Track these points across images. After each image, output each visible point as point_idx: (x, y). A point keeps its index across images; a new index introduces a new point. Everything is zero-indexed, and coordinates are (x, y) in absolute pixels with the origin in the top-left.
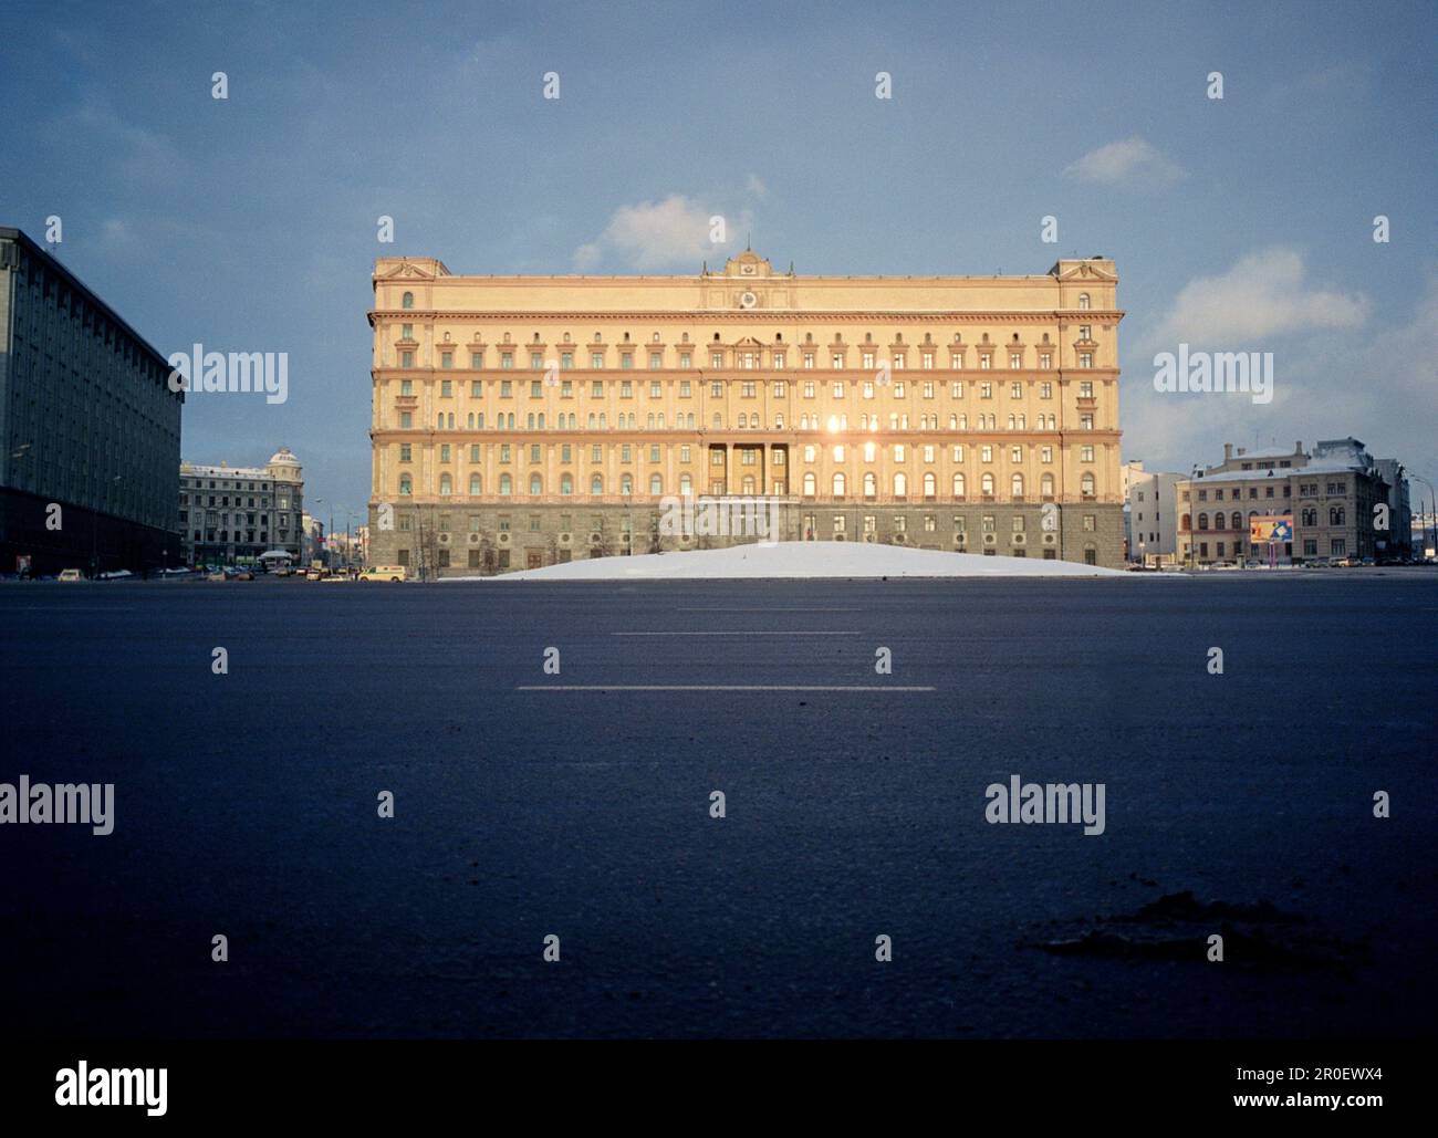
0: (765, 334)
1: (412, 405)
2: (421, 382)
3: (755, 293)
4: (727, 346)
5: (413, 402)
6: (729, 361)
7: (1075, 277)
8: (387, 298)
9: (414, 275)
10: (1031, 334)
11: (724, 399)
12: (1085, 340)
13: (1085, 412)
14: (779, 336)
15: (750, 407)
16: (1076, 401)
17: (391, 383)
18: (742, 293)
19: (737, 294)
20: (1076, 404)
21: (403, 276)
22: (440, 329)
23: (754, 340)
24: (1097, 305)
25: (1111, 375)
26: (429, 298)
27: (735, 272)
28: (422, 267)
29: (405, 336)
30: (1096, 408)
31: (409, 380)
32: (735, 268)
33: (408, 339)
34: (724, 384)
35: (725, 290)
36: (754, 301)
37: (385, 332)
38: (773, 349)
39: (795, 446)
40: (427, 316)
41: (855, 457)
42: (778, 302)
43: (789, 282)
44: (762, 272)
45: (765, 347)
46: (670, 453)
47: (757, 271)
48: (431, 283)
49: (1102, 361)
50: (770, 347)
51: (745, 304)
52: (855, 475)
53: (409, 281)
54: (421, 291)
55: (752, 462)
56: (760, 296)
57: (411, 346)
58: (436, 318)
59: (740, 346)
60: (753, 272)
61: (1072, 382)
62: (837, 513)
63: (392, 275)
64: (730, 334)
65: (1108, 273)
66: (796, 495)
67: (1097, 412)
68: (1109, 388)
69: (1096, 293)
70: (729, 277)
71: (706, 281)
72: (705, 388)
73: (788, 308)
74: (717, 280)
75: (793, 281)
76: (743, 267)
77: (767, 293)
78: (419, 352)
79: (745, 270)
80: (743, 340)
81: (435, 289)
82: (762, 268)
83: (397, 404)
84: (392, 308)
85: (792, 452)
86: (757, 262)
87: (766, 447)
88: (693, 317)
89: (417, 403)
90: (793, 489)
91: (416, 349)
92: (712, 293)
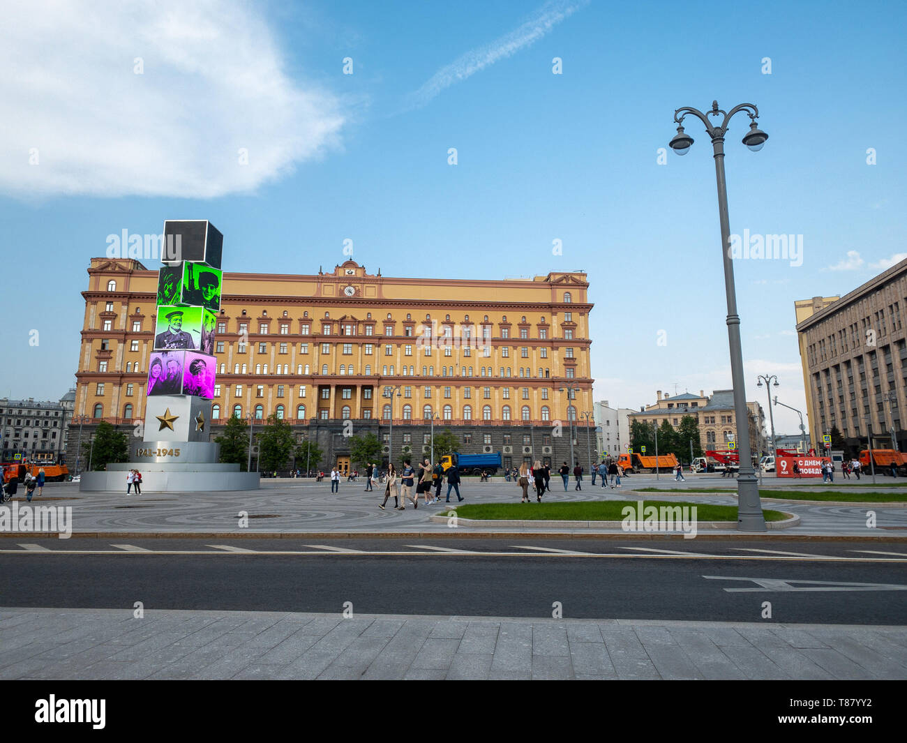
0: (360, 313)
1: (108, 356)
2: (116, 341)
3: (354, 287)
4: (334, 321)
6: (335, 330)
7: (562, 283)
8: (97, 284)
9: (117, 269)
10: (534, 317)
11: (331, 355)
12: (568, 321)
13: (569, 367)
14: (369, 315)
15: (348, 361)
16: (563, 360)
17: (94, 341)
18: (345, 287)
19: (342, 288)
20: (564, 362)
21: (110, 269)
22: (133, 305)
23: (352, 317)
24: (576, 300)
25: (585, 344)
26: (127, 285)
27: (341, 273)
28: (124, 264)
29: (108, 310)
30: (576, 365)
31: (108, 339)
32: (341, 271)
33: (110, 312)
34: (331, 345)
35: (334, 284)
36: (353, 291)
37: (93, 306)
38: (365, 323)
39: (378, 387)
40: (124, 297)
41: (418, 394)
42: (370, 293)
43: (377, 280)
44: (360, 274)
45: (359, 322)
46: (291, 391)
47: (356, 273)
48: (129, 275)
49: (580, 334)
50: (363, 321)
51: (347, 294)
52: (418, 406)
53: (114, 273)
54: (122, 280)
55: (349, 397)
56: (357, 289)
57: (113, 316)
58: (130, 298)
59: (342, 321)
60: (353, 274)
61: (560, 348)
62: (405, 432)
63: (102, 269)
64: (336, 313)
65: (582, 280)
66: (378, 420)
67: (577, 367)
68: (584, 352)
69: (575, 292)
70: (337, 276)
71: (321, 279)
72: (317, 347)
73: (376, 297)
74: (329, 278)
75: (379, 281)
76: (347, 271)
77: (362, 287)
78: (117, 320)
79: (348, 272)
80: (345, 317)
81: (132, 279)
82: (359, 271)
83: (97, 355)
84: (100, 290)
85: (375, 390)
86: (356, 268)
87: (358, 387)
88: (311, 301)
89: (111, 355)
90: (376, 415)
91: (115, 319)
92: (325, 286)
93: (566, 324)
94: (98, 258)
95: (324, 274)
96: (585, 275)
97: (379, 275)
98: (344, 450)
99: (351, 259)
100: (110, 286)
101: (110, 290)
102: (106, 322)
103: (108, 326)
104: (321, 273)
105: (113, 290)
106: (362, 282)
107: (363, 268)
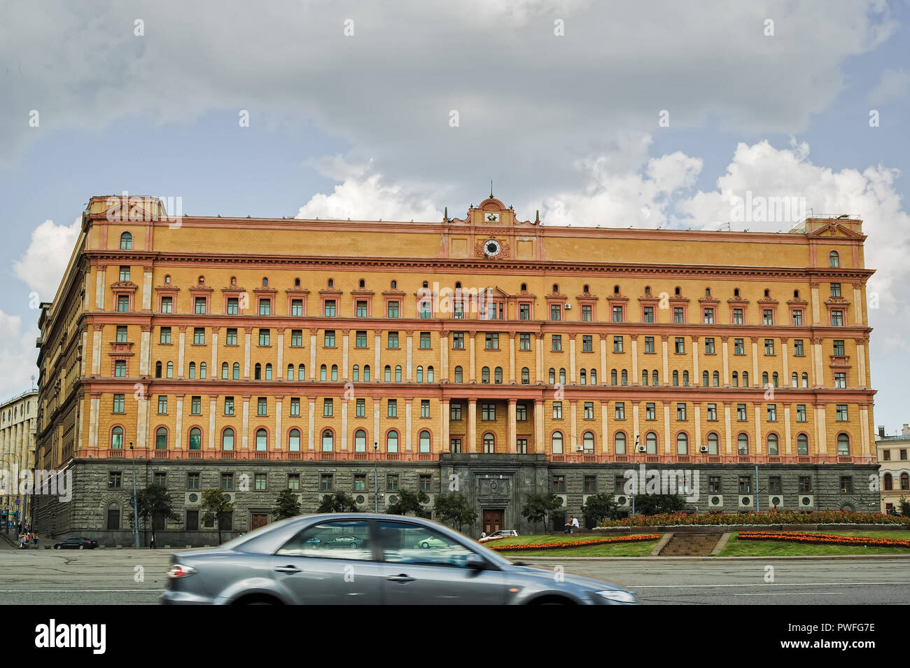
0: (510, 284)
2: (138, 328)
3: (500, 241)
5: (130, 348)
7: (824, 235)
8: (104, 236)
10: (782, 291)
11: (467, 351)
12: (834, 298)
13: (838, 371)
14: (524, 287)
15: (492, 360)
16: (829, 359)
17: (106, 327)
18: (485, 241)
19: (480, 242)
20: (830, 363)
22: (162, 270)
23: (496, 290)
24: (847, 264)
25: (862, 333)
26: (149, 237)
27: (478, 219)
29: (123, 279)
30: (849, 367)
31: (126, 325)
32: (478, 215)
33: (126, 282)
34: (467, 336)
35: (468, 237)
36: (498, 249)
37: (100, 274)
38: (519, 300)
39: (543, 402)
40: (148, 258)
41: (605, 415)
42: (525, 251)
43: (535, 230)
44: (507, 221)
45: (509, 298)
46: (409, 408)
47: (501, 220)
48: (151, 224)
49: (853, 319)
50: (513, 298)
51: (489, 252)
52: (605, 433)
55: (492, 418)
56: (504, 244)
57: (131, 290)
58: (157, 259)
60: (497, 220)
61: (824, 341)
65: (856, 231)
66: (544, 455)
67: (850, 370)
68: (861, 346)
70: (472, 224)
71: (447, 228)
72: (446, 339)
73: (534, 259)
74: (459, 228)
75: (538, 231)
76: (487, 215)
77: (513, 242)
78: (137, 296)
79: (489, 217)
82: (506, 215)
83: (110, 350)
84: (110, 248)
85: (539, 409)
86: (501, 210)
87: (511, 402)
88: (434, 265)
89: (133, 350)
90: (540, 447)
91: (134, 293)
92: (454, 241)
93: (833, 301)
95: (451, 220)
96: (860, 223)
97: (537, 222)
98: (495, 501)
99: (492, 197)
101: (125, 247)
102: (122, 298)
104: (446, 219)
107: (511, 211)
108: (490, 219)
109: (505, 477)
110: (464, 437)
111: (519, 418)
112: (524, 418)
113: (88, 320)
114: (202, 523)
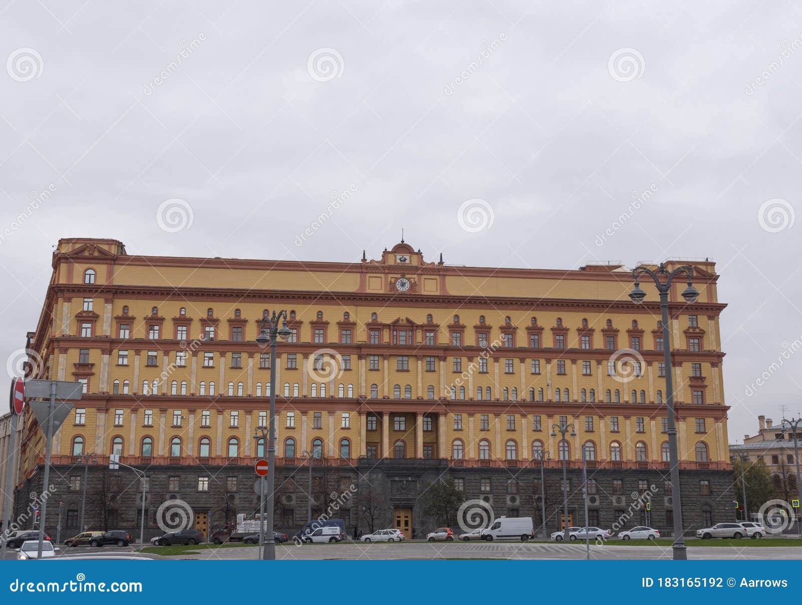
0: (419, 316)
1: (89, 371)
2: (99, 351)
3: (409, 279)
4: (384, 325)
5: (91, 369)
6: (386, 337)
8: (70, 273)
9: (96, 254)
10: (647, 322)
11: (381, 371)
12: (692, 327)
13: (696, 389)
14: (429, 317)
15: (403, 379)
18: (397, 279)
19: (393, 280)
20: (689, 383)
21: (86, 254)
22: (120, 303)
23: (408, 320)
24: (702, 299)
25: (716, 358)
26: (110, 274)
27: (391, 261)
28: (105, 247)
29: (85, 309)
30: (706, 386)
31: (88, 349)
32: (391, 257)
33: (88, 312)
34: (381, 358)
35: (382, 275)
36: (407, 286)
37: (66, 304)
38: (424, 328)
39: (446, 415)
40: (107, 292)
41: (498, 426)
42: (430, 287)
43: (439, 270)
44: (415, 263)
45: (418, 326)
46: (331, 419)
47: (410, 261)
48: (112, 262)
49: (709, 346)
50: (422, 326)
51: (401, 289)
52: (498, 441)
53: (91, 259)
54: (102, 269)
55: (403, 428)
56: (413, 282)
57: (91, 318)
58: (116, 292)
59: (395, 326)
60: (408, 261)
61: (684, 364)
62: (484, 476)
63: (77, 254)
64: (387, 315)
65: (710, 272)
66: (446, 460)
67: (706, 389)
68: (716, 369)
69: (701, 288)
70: (386, 265)
71: (364, 268)
72: (363, 361)
73: (438, 293)
74: (376, 268)
75: (441, 271)
76: (398, 257)
77: (420, 280)
78: (98, 324)
79: (400, 259)
80: (398, 321)
81: (116, 267)
82: (415, 258)
83: (74, 370)
84: (74, 282)
85: (442, 419)
86: (410, 253)
87: (419, 415)
88: (354, 299)
89: (94, 370)
90: (444, 454)
91: (96, 321)
92: (370, 278)
93: (691, 330)
94: (71, 239)
95: (368, 261)
96: (713, 264)
97: (441, 263)
98: (404, 500)
99: (403, 242)
100: (87, 277)
101: (87, 281)
102: (84, 325)
103: (86, 333)
104: (364, 260)
105: (92, 282)
106: (387, 271)
107: (419, 253)
108: (401, 261)
109: (414, 479)
110: (379, 445)
111: (425, 429)
112: (430, 429)
113: (55, 344)
114: (150, 521)
